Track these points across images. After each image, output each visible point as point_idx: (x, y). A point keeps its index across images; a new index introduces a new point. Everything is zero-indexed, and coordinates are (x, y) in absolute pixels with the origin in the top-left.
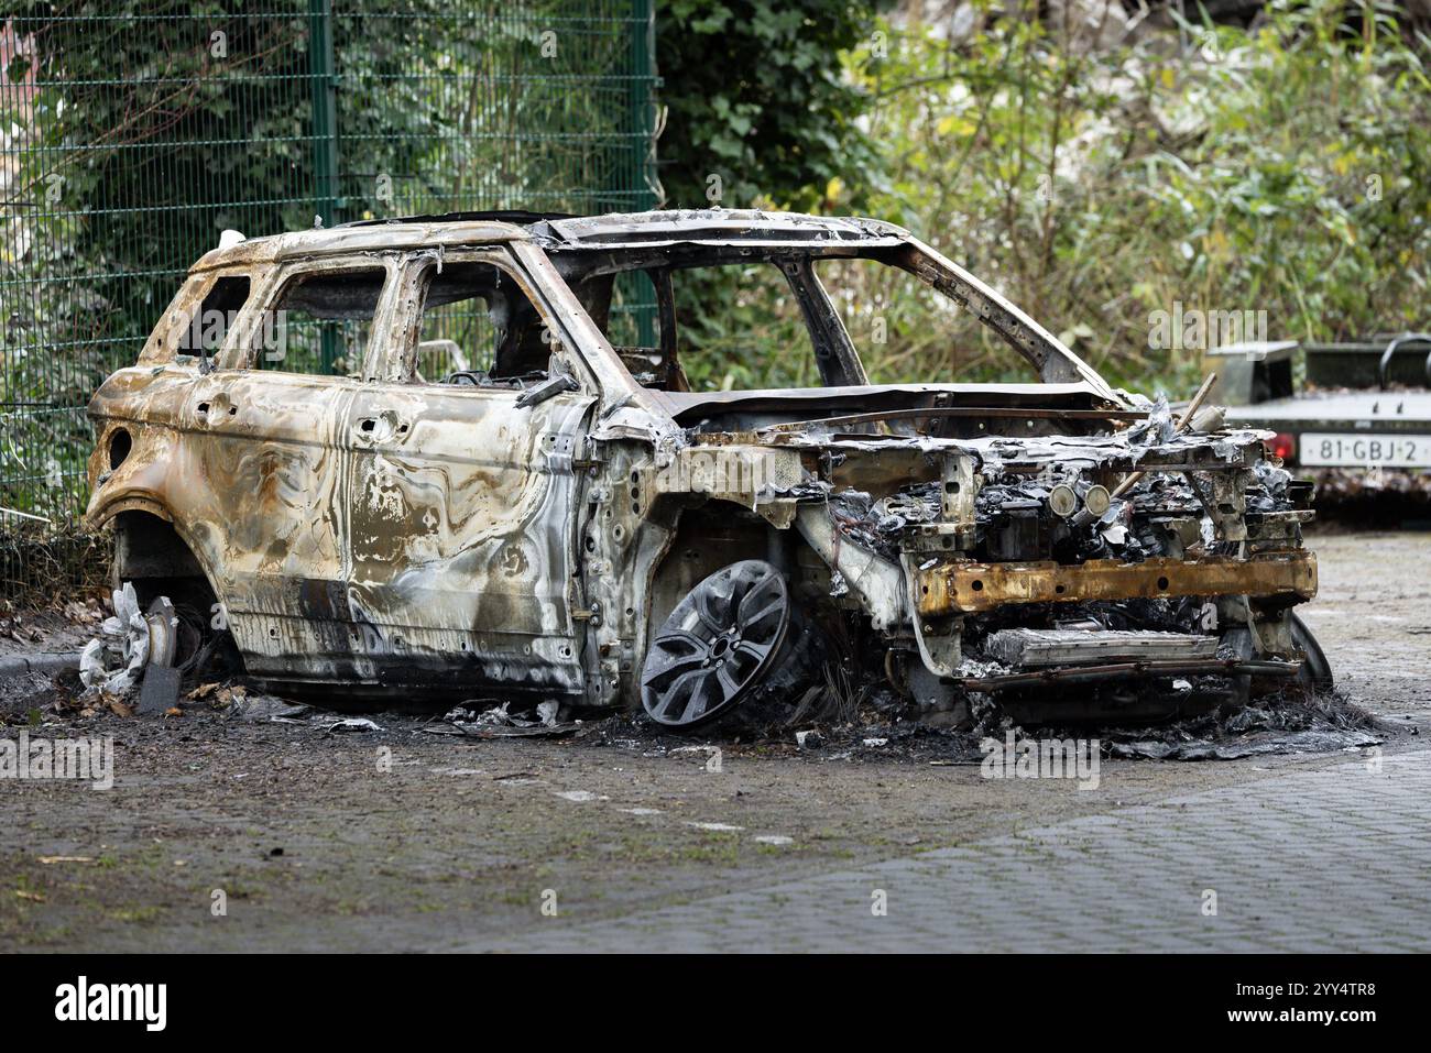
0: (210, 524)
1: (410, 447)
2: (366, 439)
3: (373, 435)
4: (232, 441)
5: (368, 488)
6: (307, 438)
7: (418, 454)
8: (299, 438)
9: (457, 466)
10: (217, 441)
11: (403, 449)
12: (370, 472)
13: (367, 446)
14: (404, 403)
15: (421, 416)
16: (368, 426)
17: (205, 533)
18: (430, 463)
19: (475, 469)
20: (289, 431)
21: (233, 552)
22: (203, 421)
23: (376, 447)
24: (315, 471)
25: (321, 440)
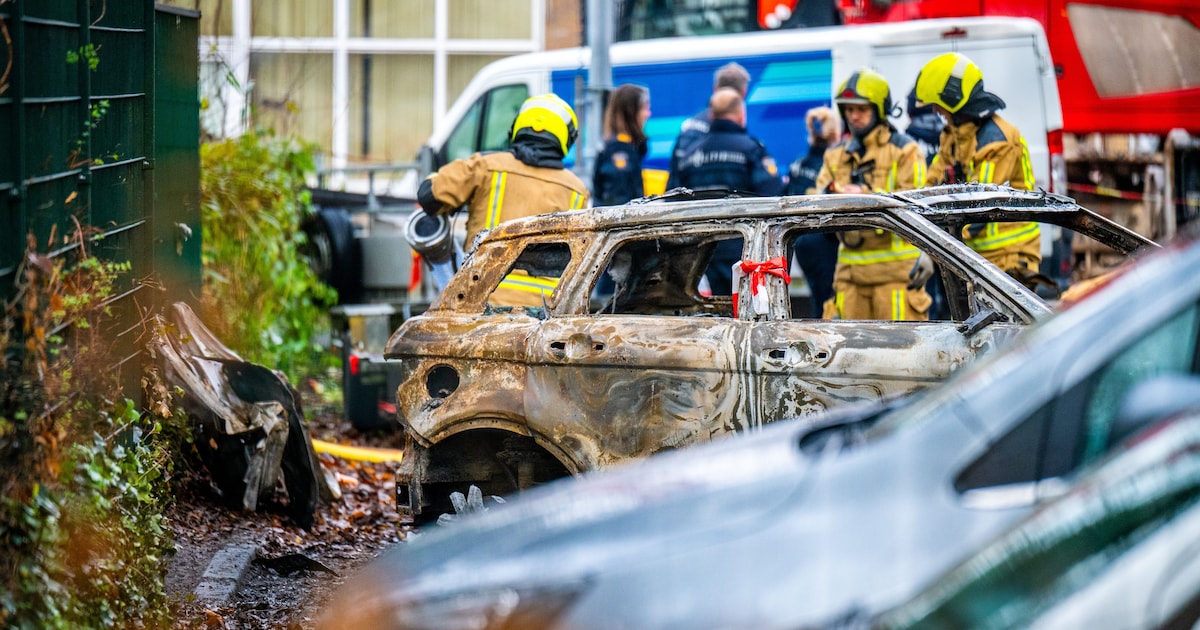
0: (579, 437)
1: (833, 368)
2: (778, 365)
3: (785, 361)
4: (598, 370)
5: (782, 402)
6: (702, 365)
7: (844, 374)
8: (691, 365)
9: (890, 382)
10: (578, 371)
11: (824, 371)
12: (783, 390)
13: (780, 370)
14: (815, 336)
15: (839, 345)
16: (777, 354)
17: (576, 444)
18: (858, 381)
19: (914, 384)
20: (679, 360)
21: (607, 456)
22: (561, 356)
23: (790, 370)
24: (713, 391)
25: (720, 367)
